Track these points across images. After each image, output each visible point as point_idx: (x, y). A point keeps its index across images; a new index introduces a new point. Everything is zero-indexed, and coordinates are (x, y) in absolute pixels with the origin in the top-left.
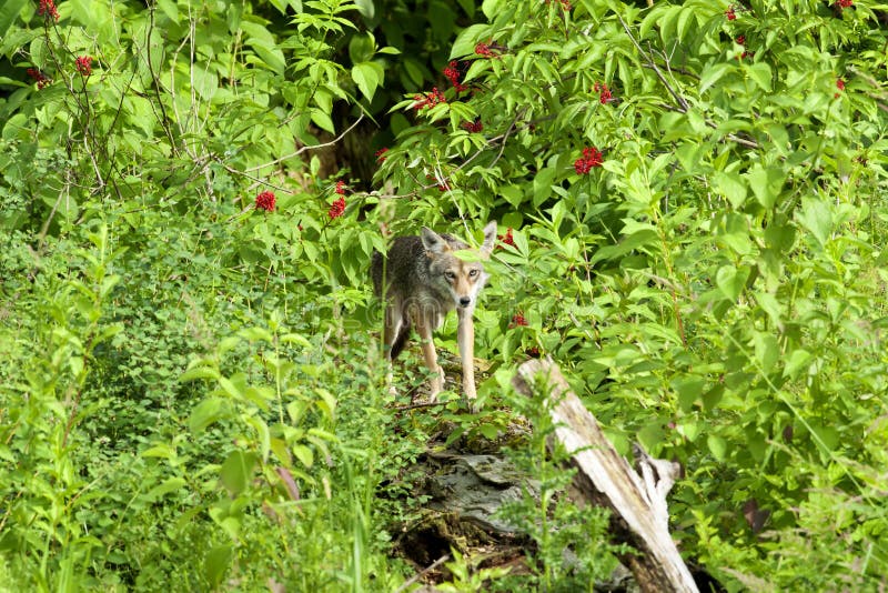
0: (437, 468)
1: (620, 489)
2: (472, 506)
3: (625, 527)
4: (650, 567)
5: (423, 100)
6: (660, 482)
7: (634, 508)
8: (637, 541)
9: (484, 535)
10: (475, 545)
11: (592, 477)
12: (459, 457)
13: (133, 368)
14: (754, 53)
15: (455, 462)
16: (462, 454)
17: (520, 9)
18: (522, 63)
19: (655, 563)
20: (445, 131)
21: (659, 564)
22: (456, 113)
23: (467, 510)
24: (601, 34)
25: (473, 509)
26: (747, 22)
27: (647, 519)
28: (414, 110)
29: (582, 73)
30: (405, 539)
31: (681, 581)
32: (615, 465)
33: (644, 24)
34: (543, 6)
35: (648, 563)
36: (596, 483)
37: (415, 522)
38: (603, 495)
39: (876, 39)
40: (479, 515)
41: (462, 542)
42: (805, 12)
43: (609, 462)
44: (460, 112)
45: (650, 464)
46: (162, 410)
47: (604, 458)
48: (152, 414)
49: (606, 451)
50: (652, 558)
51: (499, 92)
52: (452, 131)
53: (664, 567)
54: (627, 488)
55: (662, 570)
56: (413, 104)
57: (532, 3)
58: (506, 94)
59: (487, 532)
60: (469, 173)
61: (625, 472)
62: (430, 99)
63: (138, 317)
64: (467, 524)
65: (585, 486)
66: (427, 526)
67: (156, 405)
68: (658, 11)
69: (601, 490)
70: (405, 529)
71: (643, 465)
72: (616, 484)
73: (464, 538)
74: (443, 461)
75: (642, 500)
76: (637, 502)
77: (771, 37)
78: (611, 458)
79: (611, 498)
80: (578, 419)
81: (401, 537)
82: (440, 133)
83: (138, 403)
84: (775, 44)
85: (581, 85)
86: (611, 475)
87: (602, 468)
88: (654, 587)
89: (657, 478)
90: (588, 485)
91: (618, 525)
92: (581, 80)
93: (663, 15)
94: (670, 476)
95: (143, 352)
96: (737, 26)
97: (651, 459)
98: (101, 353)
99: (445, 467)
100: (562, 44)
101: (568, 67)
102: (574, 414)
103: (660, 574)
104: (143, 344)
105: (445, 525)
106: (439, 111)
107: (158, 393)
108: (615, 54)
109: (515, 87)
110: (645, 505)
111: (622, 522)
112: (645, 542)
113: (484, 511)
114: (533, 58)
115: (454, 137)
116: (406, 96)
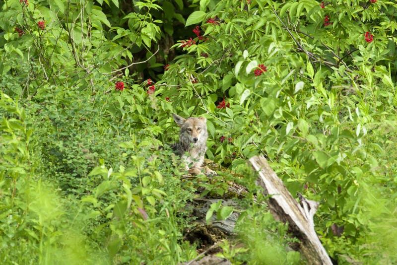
0: (197, 205)
1: (295, 213)
2: (216, 221)
3: (298, 229)
4: (309, 247)
5: (185, 43)
6: (311, 210)
7: (301, 222)
8: (303, 236)
9: (223, 234)
10: (219, 238)
11: (283, 207)
12: (207, 200)
13: (69, 160)
14: (333, 23)
15: (205, 202)
16: (208, 198)
17: (228, 3)
18: (230, 27)
19: (311, 245)
20: (195, 57)
21: (313, 246)
22: (200, 49)
23: (214, 223)
24: (263, 15)
25: (216, 223)
26: (330, 9)
27: (307, 226)
28: (182, 47)
29: (255, 32)
30: (188, 235)
31: (322, 253)
32: (292, 202)
33: (282, 10)
34: (238, 2)
35: (308, 246)
36: (285, 210)
37: (192, 228)
38: (288, 216)
39: (383, 18)
40: (220, 225)
41: (214, 237)
42: (355, 5)
43: (290, 201)
44: (202, 49)
45: (306, 202)
46: (82, 178)
47: (287, 199)
48: (78, 179)
49: (288, 196)
50: (310, 243)
51: (219, 40)
52: (198, 57)
53: (315, 247)
54: (298, 213)
55: (314, 248)
56: (181, 45)
57: (234, 1)
58: (222, 41)
59: (225, 233)
60: (206, 76)
61: (296, 205)
62: (188, 43)
63: (70, 137)
64: (216, 229)
65: (279, 212)
66: (198, 230)
67: (79, 176)
68: (288, 4)
69: (287, 213)
70: (188, 231)
71: (303, 202)
72: (293, 211)
73: (214, 235)
74: (200, 202)
75: (304, 218)
76: (302, 219)
77: (341, 16)
78: (290, 199)
79: (291, 217)
80: (275, 182)
81: (186, 234)
82: (193, 57)
83: (71, 175)
84: (342, 19)
85: (254, 37)
86: (291, 206)
87: (287, 204)
88: (311, 256)
89: (309, 208)
90: (281, 211)
91: (295, 229)
92: (254, 35)
93: (290, 6)
94: (315, 207)
95: (72, 153)
96: (325, 11)
97: (307, 200)
98: (52, 153)
99: (201, 204)
100: (246, 19)
101: (249, 29)
102: (274, 180)
103: (313, 250)
104: (73, 149)
105: (206, 230)
106: (193, 48)
107: (80, 170)
108: (270, 23)
109: (226, 38)
110: (305, 220)
111: (296, 228)
112: (306, 236)
113: (222, 224)
114: (234, 25)
115: (199, 60)
116: (178, 41)
